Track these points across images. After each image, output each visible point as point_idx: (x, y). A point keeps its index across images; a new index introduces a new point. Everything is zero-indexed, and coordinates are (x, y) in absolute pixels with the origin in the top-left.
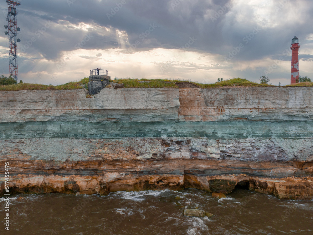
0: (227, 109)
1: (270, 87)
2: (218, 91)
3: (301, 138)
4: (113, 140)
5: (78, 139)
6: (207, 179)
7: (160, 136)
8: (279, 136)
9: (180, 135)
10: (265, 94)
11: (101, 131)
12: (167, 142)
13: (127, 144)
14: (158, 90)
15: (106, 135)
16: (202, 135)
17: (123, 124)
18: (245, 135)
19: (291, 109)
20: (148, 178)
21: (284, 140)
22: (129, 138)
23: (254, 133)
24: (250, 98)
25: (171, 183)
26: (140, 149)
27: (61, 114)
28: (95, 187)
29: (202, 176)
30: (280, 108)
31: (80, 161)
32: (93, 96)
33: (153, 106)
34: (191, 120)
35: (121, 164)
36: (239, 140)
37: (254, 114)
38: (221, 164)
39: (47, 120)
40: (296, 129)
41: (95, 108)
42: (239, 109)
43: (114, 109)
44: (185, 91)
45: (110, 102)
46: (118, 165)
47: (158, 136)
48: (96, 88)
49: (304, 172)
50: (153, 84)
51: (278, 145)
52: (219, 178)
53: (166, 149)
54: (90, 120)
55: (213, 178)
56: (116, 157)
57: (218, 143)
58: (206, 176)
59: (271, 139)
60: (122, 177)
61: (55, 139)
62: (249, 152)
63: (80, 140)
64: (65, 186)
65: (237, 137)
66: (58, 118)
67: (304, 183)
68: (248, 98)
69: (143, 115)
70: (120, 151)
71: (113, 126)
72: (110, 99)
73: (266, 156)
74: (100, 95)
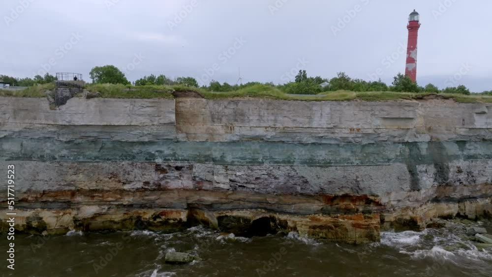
0: (237, 127)
1: (290, 100)
2: (226, 103)
3: (331, 166)
4: (91, 164)
5: (44, 161)
6: (215, 215)
7: (154, 160)
8: (304, 163)
9: (180, 158)
10: (283, 109)
11: (74, 152)
12: (163, 168)
13: (109, 170)
14: (146, 102)
15: (81, 157)
16: (208, 159)
17: (103, 144)
18: (260, 160)
19: (315, 129)
20: (140, 213)
21: (309, 168)
22: (113, 162)
23: (271, 158)
24: (264, 114)
25: (171, 219)
26: (127, 176)
27: (21, 129)
28: (69, 223)
29: (210, 211)
30: (302, 127)
31: (46, 191)
32: (58, 107)
33: (140, 122)
34: (195, 140)
35: (101, 195)
36: (252, 167)
37: (270, 134)
38: (233, 197)
39: (3, 136)
40: (326, 154)
41: (60, 123)
42: (251, 127)
43: (88, 126)
44: (187, 101)
45: (80, 116)
46: (97, 196)
47: (151, 160)
48: (62, 97)
49: (335, 209)
50: (139, 94)
51: (301, 174)
52: (231, 214)
53: (161, 176)
54: (58, 138)
55: (222, 213)
56: (93, 186)
57: (227, 170)
58: (214, 211)
59: (293, 166)
60: (104, 211)
61: (14, 161)
62: (265, 181)
63: (48, 163)
64: (27, 223)
65: (250, 162)
66: (17, 134)
67: (333, 222)
68: (262, 114)
69: (128, 132)
70: (99, 178)
71: (91, 146)
72: (80, 112)
73: (287, 187)
74: (67, 107)
